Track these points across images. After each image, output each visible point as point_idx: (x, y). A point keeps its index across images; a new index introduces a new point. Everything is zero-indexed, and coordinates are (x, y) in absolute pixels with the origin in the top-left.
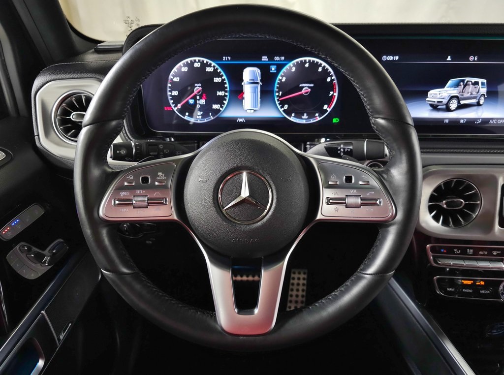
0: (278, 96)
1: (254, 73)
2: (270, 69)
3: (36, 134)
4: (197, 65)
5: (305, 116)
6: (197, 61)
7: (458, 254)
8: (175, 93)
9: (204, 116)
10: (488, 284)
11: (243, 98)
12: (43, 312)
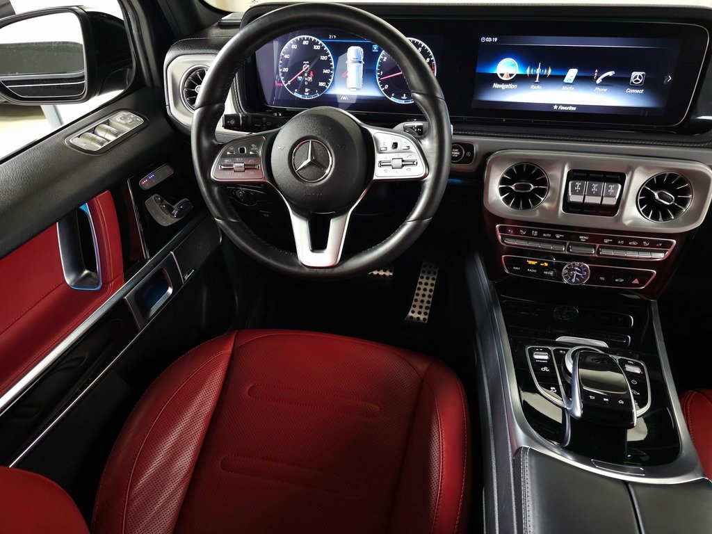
0: (379, 76)
1: (357, 51)
2: (372, 48)
3: (167, 104)
4: (305, 43)
5: (404, 97)
6: (306, 38)
7: (524, 235)
8: (286, 70)
9: (311, 93)
10: (551, 266)
11: (347, 77)
12: (172, 252)
